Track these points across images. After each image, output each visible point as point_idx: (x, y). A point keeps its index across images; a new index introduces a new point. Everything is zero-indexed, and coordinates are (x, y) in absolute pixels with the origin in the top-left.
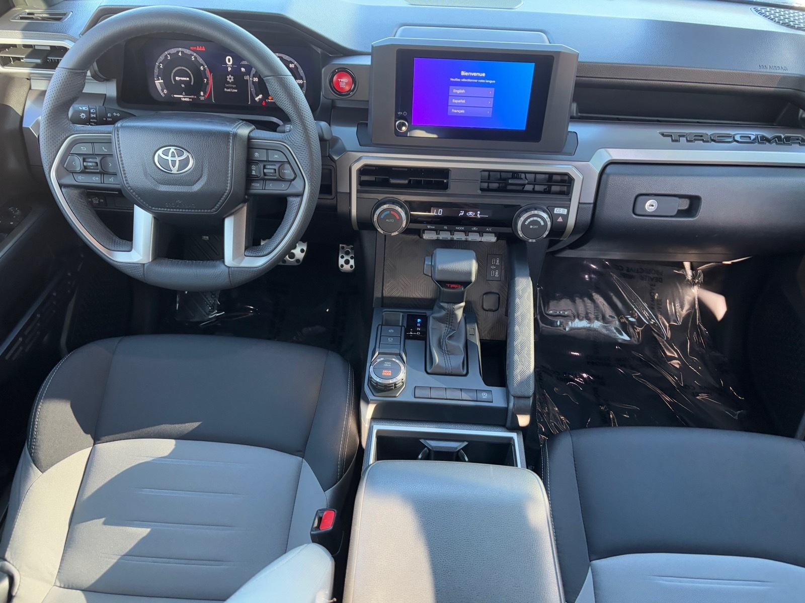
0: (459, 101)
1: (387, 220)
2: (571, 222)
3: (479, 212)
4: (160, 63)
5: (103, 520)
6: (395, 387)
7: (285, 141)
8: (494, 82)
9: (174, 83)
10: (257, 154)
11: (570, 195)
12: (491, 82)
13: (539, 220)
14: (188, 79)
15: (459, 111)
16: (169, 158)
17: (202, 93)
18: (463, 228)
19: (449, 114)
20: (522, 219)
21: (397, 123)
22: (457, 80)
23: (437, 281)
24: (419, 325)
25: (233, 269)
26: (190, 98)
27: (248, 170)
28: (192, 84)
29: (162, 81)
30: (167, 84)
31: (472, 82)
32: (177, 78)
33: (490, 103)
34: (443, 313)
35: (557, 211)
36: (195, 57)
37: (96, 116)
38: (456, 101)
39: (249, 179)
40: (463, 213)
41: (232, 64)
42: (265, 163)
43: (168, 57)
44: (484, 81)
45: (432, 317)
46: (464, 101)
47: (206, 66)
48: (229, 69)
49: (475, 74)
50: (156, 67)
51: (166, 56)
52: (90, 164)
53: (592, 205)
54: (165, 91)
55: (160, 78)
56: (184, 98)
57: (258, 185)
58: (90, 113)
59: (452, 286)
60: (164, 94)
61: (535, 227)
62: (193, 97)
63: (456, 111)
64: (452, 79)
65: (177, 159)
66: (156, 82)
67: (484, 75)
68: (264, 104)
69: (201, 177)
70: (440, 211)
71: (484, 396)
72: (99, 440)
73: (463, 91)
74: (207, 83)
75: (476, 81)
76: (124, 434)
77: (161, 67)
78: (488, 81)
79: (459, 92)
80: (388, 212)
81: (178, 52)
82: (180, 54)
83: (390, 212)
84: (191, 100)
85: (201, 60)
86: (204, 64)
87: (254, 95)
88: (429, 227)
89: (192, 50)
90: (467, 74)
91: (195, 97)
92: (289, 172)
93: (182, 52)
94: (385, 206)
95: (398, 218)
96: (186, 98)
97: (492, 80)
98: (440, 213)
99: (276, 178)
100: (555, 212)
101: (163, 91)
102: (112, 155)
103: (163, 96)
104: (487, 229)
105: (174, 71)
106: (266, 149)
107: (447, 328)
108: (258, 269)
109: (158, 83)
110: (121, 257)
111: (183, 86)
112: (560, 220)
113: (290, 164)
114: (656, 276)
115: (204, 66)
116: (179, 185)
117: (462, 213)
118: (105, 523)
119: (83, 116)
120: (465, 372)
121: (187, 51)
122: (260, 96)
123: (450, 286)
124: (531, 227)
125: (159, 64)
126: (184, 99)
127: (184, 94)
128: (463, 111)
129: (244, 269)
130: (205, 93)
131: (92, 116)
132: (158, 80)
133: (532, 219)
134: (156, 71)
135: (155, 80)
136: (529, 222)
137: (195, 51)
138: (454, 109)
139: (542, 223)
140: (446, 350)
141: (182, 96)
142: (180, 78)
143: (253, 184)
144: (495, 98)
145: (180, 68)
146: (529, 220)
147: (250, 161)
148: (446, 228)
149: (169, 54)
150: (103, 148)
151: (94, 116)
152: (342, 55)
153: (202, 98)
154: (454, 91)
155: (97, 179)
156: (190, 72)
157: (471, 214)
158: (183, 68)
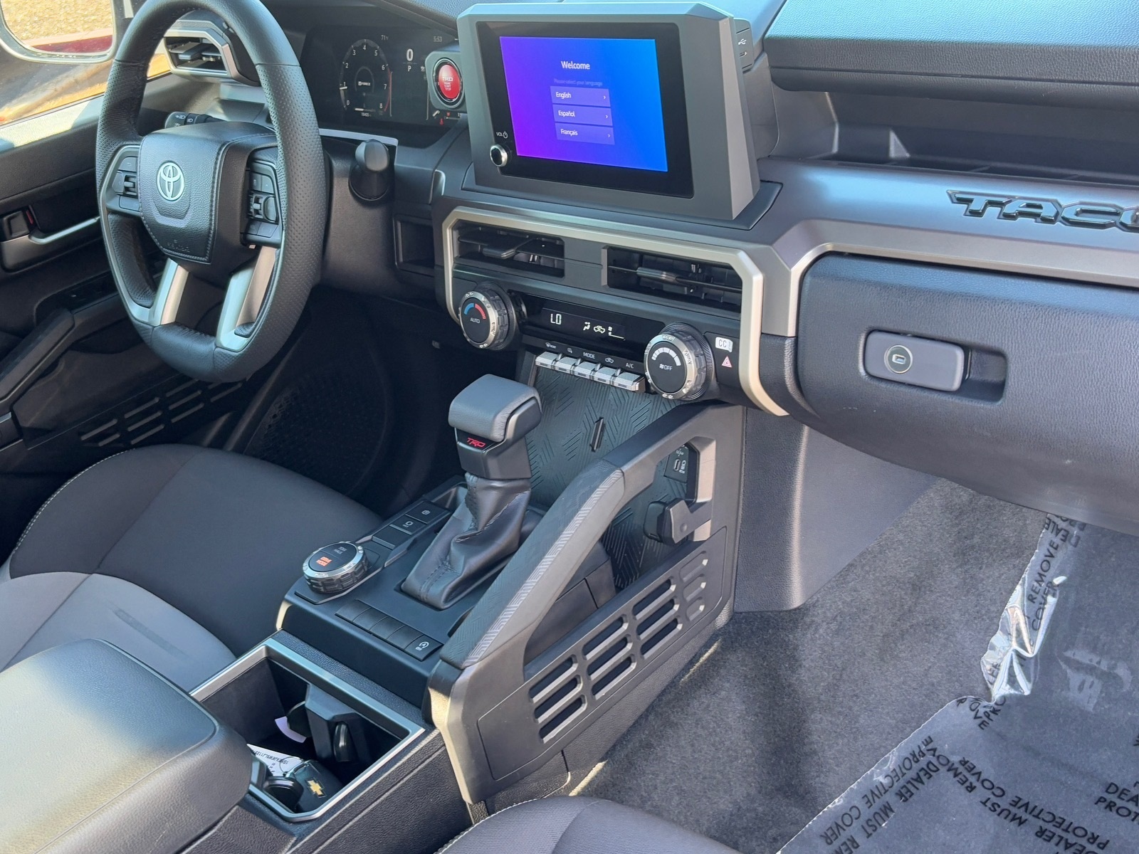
0: (567, 114)
1: (472, 319)
3: (610, 328)
4: (346, 61)
9: (356, 90)
10: (255, 181)
13: (673, 354)
14: (369, 84)
15: (570, 133)
16: (167, 179)
17: (380, 105)
18: (593, 357)
19: (558, 137)
21: (492, 151)
28: (373, 91)
29: (346, 87)
30: (350, 92)
32: (360, 83)
33: (607, 117)
35: (717, 342)
36: (378, 51)
38: (563, 114)
40: (589, 326)
41: (414, 61)
46: (572, 114)
47: (387, 65)
48: (410, 68)
50: (342, 68)
51: (352, 52)
53: (792, 342)
54: (348, 103)
55: (344, 83)
56: (364, 112)
59: (474, 441)
60: (348, 106)
61: (668, 369)
62: (372, 110)
63: (566, 132)
65: (173, 180)
66: (340, 88)
68: (441, 122)
70: (560, 316)
71: (421, 647)
73: (568, 95)
74: (387, 90)
77: (347, 67)
79: (563, 96)
81: (364, 44)
82: (365, 47)
83: (474, 305)
84: (370, 115)
85: (383, 56)
86: (385, 60)
87: (432, 109)
88: (548, 346)
89: (375, 41)
90: (569, 66)
91: (375, 111)
93: (367, 45)
95: (484, 316)
98: (559, 322)
100: (716, 345)
101: (346, 102)
103: (346, 109)
105: (357, 73)
109: (343, 90)
111: (364, 94)
115: (385, 65)
116: (174, 217)
121: (372, 43)
123: (470, 441)
124: (662, 366)
125: (345, 63)
126: (364, 114)
127: (364, 106)
128: (574, 133)
130: (383, 105)
132: (342, 86)
133: (661, 350)
134: (342, 73)
136: (659, 357)
137: (378, 42)
138: (564, 129)
139: (678, 363)
141: (362, 110)
142: (362, 83)
144: (613, 107)
145: (363, 67)
146: (659, 353)
147: (249, 191)
148: (570, 351)
149: (355, 48)
153: (381, 113)
154: (558, 95)
156: (372, 74)
157: (600, 329)
158: (366, 67)
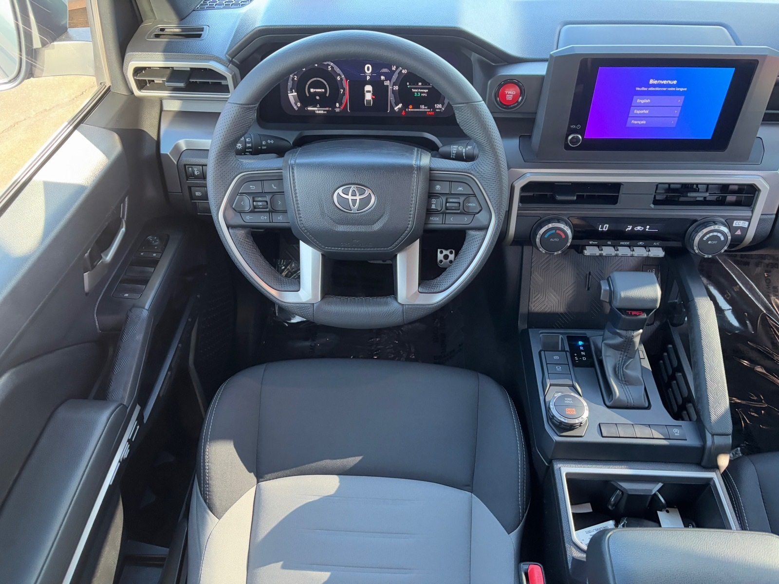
0: (642, 112)
1: (551, 240)
2: (750, 235)
3: (648, 227)
5: (281, 563)
6: (580, 426)
7: (472, 172)
8: (686, 89)
9: (308, 95)
10: (438, 187)
11: (752, 206)
12: (682, 89)
13: (719, 235)
14: (323, 90)
15: (639, 122)
16: (350, 197)
17: (337, 105)
18: (628, 243)
19: (628, 125)
20: (700, 234)
21: (570, 137)
22: (643, 89)
23: (617, 309)
24: (582, 348)
25: (407, 306)
26: (324, 111)
27: (429, 204)
28: (327, 95)
29: (296, 94)
30: (301, 97)
31: (660, 91)
32: (312, 90)
33: (677, 112)
34: (619, 340)
35: (736, 224)
36: (332, 67)
37: (252, 144)
38: (638, 112)
39: (429, 212)
40: (631, 228)
41: (372, 73)
42: (448, 197)
43: (303, 68)
44: (674, 89)
45: (605, 344)
47: (343, 76)
48: (368, 78)
49: (665, 82)
50: (290, 79)
52: (260, 203)
53: (774, 216)
54: (299, 104)
55: (294, 90)
56: (319, 110)
57: (438, 219)
58: (246, 142)
59: (633, 313)
60: (298, 107)
61: (714, 242)
62: (327, 109)
63: (636, 122)
64: (638, 89)
65: (358, 198)
66: (289, 95)
67: (675, 82)
68: (403, 113)
69: (382, 216)
70: (606, 226)
71: (677, 433)
72: (262, 478)
73: (649, 101)
74: (344, 94)
75: (665, 89)
76: (288, 472)
77: (295, 79)
78: (678, 89)
79: (643, 101)
80: (554, 231)
82: (316, 64)
83: (556, 231)
84: (326, 112)
85: (338, 70)
86: (341, 73)
87: (394, 105)
88: (591, 243)
90: (656, 82)
91: (330, 109)
92: (474, 205)
93: (318, 62)
94: (550, 226)
95: (563, 236)
96: (320, 110)
97: (684, 88)
98: (605, 229)
99: (459, 211)
100: (734, 225)
101: (296, 105)
102: (283, 192)
103: (297, 109)
104: (655, 244)
105: (309, 83)
106: (450, 181)
107: (621, 356)
108: (433, 306)
109: (292, 96)
110: (289, 298)
111: (318, 98)
112: (739, 232)
113: (476, 196)
114: (771, 261)
115: (340, 76)
116: (358, 225)
117: (629, 228)
118: (284, 567)
119: (239, 146)
120: (647, 405)
122: (400, 106)
123: (631, 313)
125: (294, 76)
126: (318, 112)
127: (318, 106)
128: (644, 122)
129: (418, 306)
130: (340, 105)
131: (248, 145)
132: (291, 93)
133: (711, 234)
134: (290, 84)
135: (288, 93)
136: (708, 238)
137: (331, 60)
138: (635, 120)
139: (723, 239)
140: (623, 379)
141: (316, 109)
142: (315, 90)
143: (432, 218)
144: (684, 107)
145: (315, 79)
146: (708, 236)
147: (431, 195)
148: (609, 243)
150: (273, 185)
151: (250, 145)
152: (506, 63)
153: (337, 110)
154: (638, 101)
155: (265, 218)
156: (326, 83)
157: (639, 228)
158: (318, 79)
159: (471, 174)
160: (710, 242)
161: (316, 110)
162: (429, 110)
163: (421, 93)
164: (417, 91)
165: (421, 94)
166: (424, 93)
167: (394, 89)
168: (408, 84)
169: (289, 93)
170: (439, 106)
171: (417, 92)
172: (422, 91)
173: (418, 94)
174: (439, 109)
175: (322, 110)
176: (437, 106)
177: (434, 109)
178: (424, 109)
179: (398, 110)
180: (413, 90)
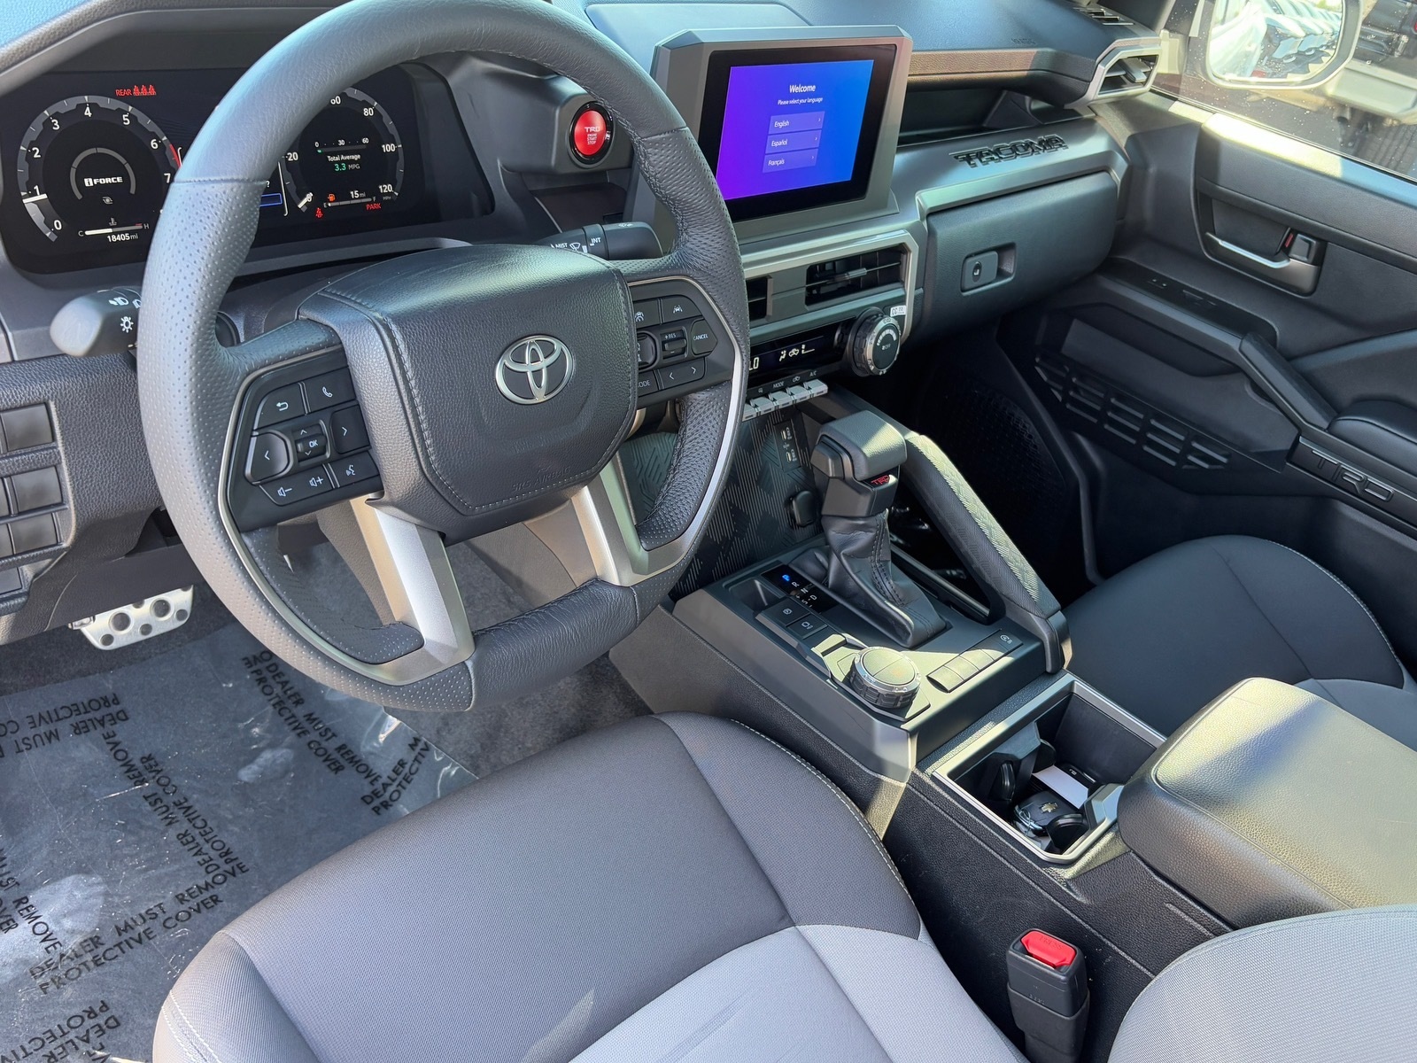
0: (780, 143)
2: (907, 326)
3: (803, 347)
4: (32, 144)
7: (682, 270)
8: (825, 99)
9: (79, 196)
11: (903, 279)
12: (821, 100)
13: (891, 332)
14: (119, 180)
15: (777, 163)
16: (527, 367)
19: (765, 170)
20: (872, 338)
22: (783, 102)
23: (861, 482)
26: (131, 233)
28: (133, 191)
29: (44, 196)
30: (59, 203)
31: (799, 104)
32: (88, 182)
33: (817, 139)
35: (892, 312)
36: (131, 117)
38: (776, 144)
40: (785, 355)
43: (53, 124)
44: (813, 100)
46: (786, 142)
47: (166, 138)
49: (805, 89)
50: (19, 159)
51: (48, 124)
54: (58, 225)
55: (36, 188)
56: (116, 234)
57: (650, 383)
60: (55, 232)
61: (888, 346)
62: (139, 227)
63: (773, 163)
64: (780, 102)
65: (543, 363)
66: (25, 201)
67: (812, 88)
68: (319, 214)
73: (787, 123)
75: (804, 101)
77: (36, 156)
78: (817, 100)
79: (781, 125)
81: (82, 107)
82: (88, 113)
84: (136, 237)
85: (147, 123)
86: (158, 131)
87: (294, 196)
89: (120, 98)
90: (796, 90)
91: (146, 226)
92: (704, 336)
93: (93, 107)
96: (120, 233)
97: (823, 97)
101: (50, 226)
103: (54, 238)
104: (813, 374)
105: (76, 164)
109: (34, 203)
111: (108, 200)
113: (703, 319)
115: (158, 138)
117: (783, 355)
120: (944, 623)
121: (107, 103)
122: (309, 197)
123: (876, 483)
125: (30, 148)
126: (114, 238)
127: (113, 222)
128: (782, 162)
132: (31, 196)
134: (23, 171)
135: (22, 198)
136: (882, 341)
137: (128, 100)
138: (772, 160)
141: (110, 230)
142: (96, 181)
144: (824, 131)
145: (92, 151)
146: (881, 337)
148: (760, 391)
149: (56, 115)
154: (776, 124)
155: (320, 480)
156: (123, 161)
157: (794, 352)
158: (101, 150)
159: (688, 276)
160: (884, 348)
161: (110, 234)
162: (370, 200)
163: (348, 162)
164: (337, 159)
165: (347, 167)
166: (352, 162)
167: (290, 159)
168: (317, 144)
169: (26, 197)
170: (388, 188)
171: (339, 162)
172: (348, 157)
173: (341, 167)
174: (389, 194)
175: (124, 232)
176: (383, 188)
177: (380, 195)
178: (359, 198)
179: (306, 208)
180: (331, 159)
